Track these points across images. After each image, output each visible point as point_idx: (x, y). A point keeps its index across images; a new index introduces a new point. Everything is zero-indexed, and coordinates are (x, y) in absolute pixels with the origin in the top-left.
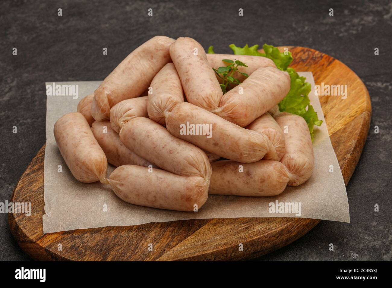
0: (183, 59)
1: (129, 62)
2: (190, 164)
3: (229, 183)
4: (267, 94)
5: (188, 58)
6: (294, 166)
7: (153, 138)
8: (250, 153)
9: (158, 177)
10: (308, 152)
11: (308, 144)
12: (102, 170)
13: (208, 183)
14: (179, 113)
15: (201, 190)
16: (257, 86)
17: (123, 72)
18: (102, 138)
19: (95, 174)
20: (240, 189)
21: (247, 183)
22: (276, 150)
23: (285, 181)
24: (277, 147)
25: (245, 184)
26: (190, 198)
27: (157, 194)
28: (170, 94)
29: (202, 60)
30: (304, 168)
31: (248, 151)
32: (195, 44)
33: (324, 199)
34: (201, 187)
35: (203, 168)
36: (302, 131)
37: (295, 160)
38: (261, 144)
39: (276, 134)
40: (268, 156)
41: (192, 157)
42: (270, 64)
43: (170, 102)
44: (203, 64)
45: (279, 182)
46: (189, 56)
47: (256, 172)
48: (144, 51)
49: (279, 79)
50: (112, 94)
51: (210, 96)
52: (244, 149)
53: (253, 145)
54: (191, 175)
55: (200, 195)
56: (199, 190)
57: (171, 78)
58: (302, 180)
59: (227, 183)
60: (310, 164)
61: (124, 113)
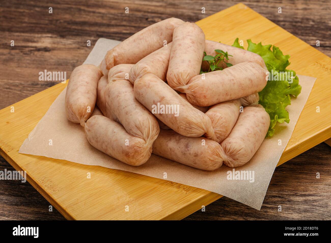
0: (178, 39)
1: (142, 34)
2: (136, 126)
3: (171, 150)
4: (234, 83)
5: (181, 40)
6: (230, 149)
7: (120, 99)
8: (186, 129)
9: (113, 131)
10: (250, 141)
11: (255, 134)
12: (83, 115)
13: (149, 146)
14: (140, 82)
15: (139, 150)
16: (227, 75)
17: (134, 41)
18: (100, 91)
19: (77, 118)
20: (179, 157)
21: (185, 154)
22: (215, 133)
23: (217, 160)
24: (218, 130)
25: (183, 154)
26: (128, 155)
27: (108, 144)
28: (147, 65)
29: (192, 43)
30: (238, 153)
31: (185, 127)
32: (195, 29)
33: (246, 184)
34: (140, 148)
35: (146, 133)
36: (255, 122)
37: (231, 144)
38: (197, 124)
39: (220, 119)
40: (207, 136)
41: (139, 121)
42: (258, 60)
43: (143, 71)
44: (191, 47)
45: (210, 159)
46: (183, 38)
47: (193, 147)
48: (157, 28)
49: (255, 74)
50: (119, 56)
51: (181, 74)
52: (181, 124)
53: (189, 123)
54: (135, 136)
55: (137, 154)
56: (137, 149)
57: (162, 53)
58: (237, 163)
59: (169, 150)
60: (245, 150)
61: (115, 74)
